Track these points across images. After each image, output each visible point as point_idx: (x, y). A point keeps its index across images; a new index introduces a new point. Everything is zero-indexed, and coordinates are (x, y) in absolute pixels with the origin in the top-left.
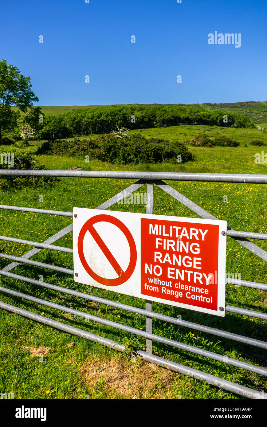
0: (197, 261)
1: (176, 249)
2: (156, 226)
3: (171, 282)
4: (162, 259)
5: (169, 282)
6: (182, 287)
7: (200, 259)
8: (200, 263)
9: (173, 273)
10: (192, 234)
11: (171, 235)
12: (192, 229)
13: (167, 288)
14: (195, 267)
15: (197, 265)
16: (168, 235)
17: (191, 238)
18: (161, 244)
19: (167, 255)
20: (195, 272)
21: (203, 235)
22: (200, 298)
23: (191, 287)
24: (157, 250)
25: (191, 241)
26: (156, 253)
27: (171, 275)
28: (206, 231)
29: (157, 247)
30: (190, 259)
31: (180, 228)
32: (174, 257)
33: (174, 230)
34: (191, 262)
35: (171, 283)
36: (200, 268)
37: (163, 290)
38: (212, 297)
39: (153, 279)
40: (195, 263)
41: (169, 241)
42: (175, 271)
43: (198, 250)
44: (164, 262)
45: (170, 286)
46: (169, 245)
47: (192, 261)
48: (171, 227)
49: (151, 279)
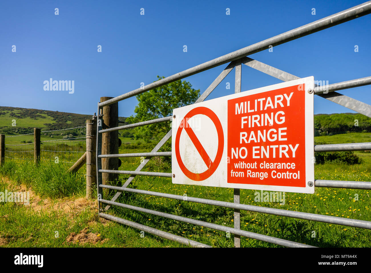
0: (282, 131)
1: (260, 124)
2: (242, 104)
3: (256, 162)
4: (247, 139)
5: (255, 163)
6: (267, 166)
7: (285, 129)
8: (285, 134)
9: (258, 152)
10: (276, 102)
11: (256, 110)
12: (276, 97)
13: (253, 170)
14: (280, 139)
15: (283, 137)
16: (253, 111)
17: (276, 107)
18: (246, 122)
19: (252, 133)
20: (280, 146)
21: (288, 99)
22: (286, 175)
23: (276, 164)
24: (243, 130)
25: (275, 111)
26: (241, 133)
27: (256, 155)
28: (292, 94)
29: (242, 127)
30: (275, 131)
31: (264, 99)
32: (259, 132)
33: (259, 103)
34: (276, 135)
35: (256, 164)
36: (286, 139)
37: (248, 174)
38: (299, 172)
39: (238, 164)
40: (280, 134)
41: (254, 117)
42: (260, 150)
43: (283, 118)
44: (249, 142)
45: (255, 168)
46: (253, 121)
47: (277, 133)
48: (256, 101)
49: (237, 164)
